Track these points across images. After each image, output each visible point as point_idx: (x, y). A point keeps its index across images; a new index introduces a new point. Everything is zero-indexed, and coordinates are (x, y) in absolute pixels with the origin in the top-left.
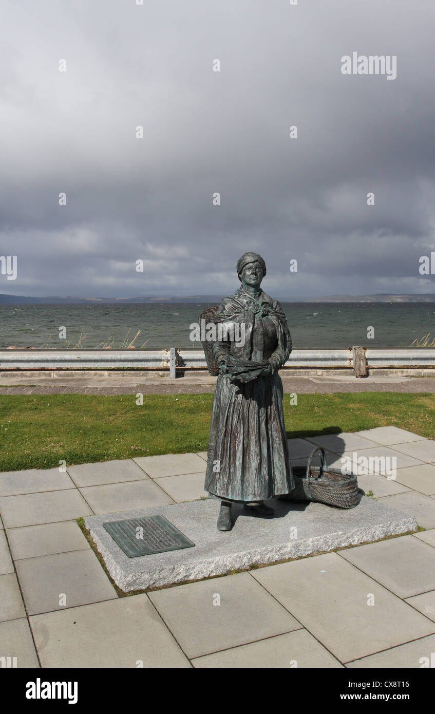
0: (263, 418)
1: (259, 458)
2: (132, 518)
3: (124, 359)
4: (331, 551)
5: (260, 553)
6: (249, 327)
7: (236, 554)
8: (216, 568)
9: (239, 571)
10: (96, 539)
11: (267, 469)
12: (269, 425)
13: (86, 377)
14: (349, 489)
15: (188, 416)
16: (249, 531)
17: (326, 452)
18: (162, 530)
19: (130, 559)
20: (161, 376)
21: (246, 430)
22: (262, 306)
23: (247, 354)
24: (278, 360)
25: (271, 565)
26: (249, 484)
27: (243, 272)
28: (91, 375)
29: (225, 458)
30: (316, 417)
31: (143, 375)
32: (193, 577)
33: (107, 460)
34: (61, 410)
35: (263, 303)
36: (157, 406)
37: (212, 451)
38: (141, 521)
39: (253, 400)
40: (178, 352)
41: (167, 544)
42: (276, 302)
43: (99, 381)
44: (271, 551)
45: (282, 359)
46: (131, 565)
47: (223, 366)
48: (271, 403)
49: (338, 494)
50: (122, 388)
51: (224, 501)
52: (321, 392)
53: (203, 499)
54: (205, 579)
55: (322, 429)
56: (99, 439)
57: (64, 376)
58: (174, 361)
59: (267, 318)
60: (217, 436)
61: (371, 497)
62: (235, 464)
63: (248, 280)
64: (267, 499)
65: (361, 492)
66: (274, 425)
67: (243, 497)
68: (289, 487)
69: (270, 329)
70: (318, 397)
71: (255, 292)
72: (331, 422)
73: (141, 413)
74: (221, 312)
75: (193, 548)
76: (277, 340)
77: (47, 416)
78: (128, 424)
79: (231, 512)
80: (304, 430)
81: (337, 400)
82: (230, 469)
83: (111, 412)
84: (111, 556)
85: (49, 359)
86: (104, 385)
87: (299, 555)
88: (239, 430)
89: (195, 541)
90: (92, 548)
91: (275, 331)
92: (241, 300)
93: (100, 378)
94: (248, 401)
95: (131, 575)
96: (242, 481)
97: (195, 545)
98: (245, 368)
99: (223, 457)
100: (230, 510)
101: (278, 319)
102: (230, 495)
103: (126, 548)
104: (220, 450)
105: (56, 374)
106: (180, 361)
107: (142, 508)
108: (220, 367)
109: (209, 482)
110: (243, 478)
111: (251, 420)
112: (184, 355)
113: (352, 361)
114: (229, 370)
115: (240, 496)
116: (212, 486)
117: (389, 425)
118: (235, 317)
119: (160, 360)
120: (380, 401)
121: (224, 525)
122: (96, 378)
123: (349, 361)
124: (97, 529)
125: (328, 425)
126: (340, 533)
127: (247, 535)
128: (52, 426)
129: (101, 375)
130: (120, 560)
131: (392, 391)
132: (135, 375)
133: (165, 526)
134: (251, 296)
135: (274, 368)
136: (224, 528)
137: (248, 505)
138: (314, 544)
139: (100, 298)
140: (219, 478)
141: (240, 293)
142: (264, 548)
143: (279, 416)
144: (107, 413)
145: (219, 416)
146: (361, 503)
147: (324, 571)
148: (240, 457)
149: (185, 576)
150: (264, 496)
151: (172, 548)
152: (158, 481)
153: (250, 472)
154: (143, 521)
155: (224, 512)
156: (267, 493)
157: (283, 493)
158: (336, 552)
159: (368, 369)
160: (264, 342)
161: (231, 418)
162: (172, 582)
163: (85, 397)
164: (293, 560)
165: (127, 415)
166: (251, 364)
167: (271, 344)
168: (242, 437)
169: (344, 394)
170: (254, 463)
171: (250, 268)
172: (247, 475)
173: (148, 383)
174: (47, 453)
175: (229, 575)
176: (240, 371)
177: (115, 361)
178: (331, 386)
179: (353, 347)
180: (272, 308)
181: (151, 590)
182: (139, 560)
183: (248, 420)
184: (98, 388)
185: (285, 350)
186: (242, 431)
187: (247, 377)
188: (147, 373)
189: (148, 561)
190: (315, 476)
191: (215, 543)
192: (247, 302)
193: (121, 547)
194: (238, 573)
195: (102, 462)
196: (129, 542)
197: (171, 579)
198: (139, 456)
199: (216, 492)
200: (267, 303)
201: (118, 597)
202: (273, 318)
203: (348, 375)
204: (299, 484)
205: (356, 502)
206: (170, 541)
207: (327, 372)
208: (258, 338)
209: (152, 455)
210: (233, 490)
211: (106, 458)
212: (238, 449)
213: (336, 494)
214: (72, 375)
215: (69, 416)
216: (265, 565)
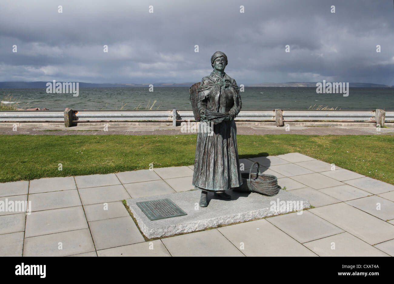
0: (225, 145)
1: (223, 167)
2: (152, 200)
3: (147, 116)
4: (262, 218)
5: (223, 219)
6: (218, 93)
7: (210, 219)
8: (199, 226)
9: (211, 228)
10: (132, 211)
11: (227, 173)
12: (229, 149)
13: (126, 126)
14: (273, 185)
15: (183, 146)
16: (217, 207)
17: (260, 166)
18: (169, 206)
19: (152, 221)
20: (168, 125)
21: (216, 151)
22: (225, 82)
23: (216, 109)
24: (234, 112)
25: (229, 225)
26: (217, 181)
27: (214, 63)
28: (129, 124)
29: (204, 167)
30: (254, 147)
31: (158, 125)
32: (186, 231)
33: (138, 169)
34: (112, 143)
35: (226, 80)
36: (166, 141)
37: (197, 164)
38: (157, 201)
39: (220, 135)
40: (177, 112)
41: (172, 213)
42: (233, 80)
43: (134, 128)
44: (229, 218)
45: (236, 112)
46: (152, 224)
47: (203, 115)
48: (230, 137)
49: (267, 188)
50: (146, 131)
51: (203, 190)
52: (257, 134)
53: (192, 190)
54: (193, 232)
55: (257, 154)
56: (134, 158)
57: (114, 125)
58: (175, 116)
59: (228, 89)
60: (200, 155)
61: (285, 190)
62: (210, 170)
63: (217, 67)
64: (227, 189)
65: (279, 187)
66: (231, 149)
67: (214, 188)
68: (240, 183)
69: (230, 95)
70: (256, 136)
71: (221, 74)
72: (263, 150)
73: (157, 145)
74: (202, 85)
75: (186, 216)
76: (234, 101)
77: (105, 146)
78: (150, 151)
79: (207, 197)
80: (248, 154)
81: (266, 138)
82: (206, 173)
83: (141, 144)
84: (141, 219)
85: (106, 116)
86: (136, 130)
87: (245, 220)
88: (212, 151)
89: (187, 212)
90: (131, 215)
91: (233, 96)
92: (213, 78)
93: (134, 126)
94: (217, 135)
95: (152, 230)
96: (214, 179)
97: (187, 214)
98: (215, 116)
99: (203, 166)
100: (207, 196)
101: (235, 89)
102: (207, 187)
103: (149, 216)
104: (201, 162)
105: (110, 124)
106: (179, 117)
107: (158, 195)
108: (201, 116)
109: (195, 180)
110: (214, 178)
111: (218, 146)
112: (180, 113)
113: (275, 117)
114: (206, 118)
115: (212, 188)
116: (196, 182)
117: (295, 152)
118: (210, 88)
119: (167, 116)
120: (291, 139)
121: (203, 204)
122: (132, 126)
123: (273, 117)
124: (133, 206)
125: (261, 152)
126: (268, 208)
127: (216, 210)
128: (108, 152)
129: (134, 125)
130: (146, 221)
131: (297, 134)
132: (153, 125)
133: (170, 204)
134: (219, 76)
135: (232, 117)
136: (203, 206)
137: (217, 193)
138: (253, 214)
139: (133, 84)
140: (201, 178)
141: (213, 75)
142: (225, 216)
143: (234, 143)
144: (138, 145)
145: (201, 143)
146: (279, 193)
147: (258, 229)
148: (212, 166)
149: (182, 231)
150: (225, 188)
151: (174, 215)
152: (167, 181)
153: (218, 174)
154: (158, 201)
155: (203, 197)
156: (227, 186)
157: (236, 187)
158: (265, 219)
159: (284, 122)
160: (226, 102)
161: (207, 145)
162: (174, 234)
163: (126, 136)
164: (241, 222)
165: (150, 146)
166: (218, 114)
167: (230, 104)
168: (213, 155)
169: (270, 135)
170: (220, 170)
171: (219, 60)
172: (216, 176)
173: (160, 129)
174: (105, 166)
175: (206, 230)
176: (213, 118)
177: (142, 117)
178: (263, 131)
179: (276, 110)
180: (231, 83)
181: (163, 238)
182: (157, 222)
183: (217, 146)
184: (133, 132)
185: (238, 107)
186: (213, 152)
187: (216, 122)
188: (160, 124)
189: (161, 222)
190: (254, 178)
191: (198, 213)
192: (217, 80)
193: (147, 215)
194: (211, 229)
195: (135, 170)
196: (151, 213)
197: (174, 232)
198: (156, 168)
199: (199, 186)
200: (228, 80)
201: (145, 241)
202: (231, 89)
203: (272, 125)
204: (245, 182)
205: (276, 192)
206: (173, 212)
207: (261, 123)
208: (223, 100)
209: (163, 167)
210: (208, 184)
211: (138, 168)
212: (211, 162)
213: (265, 188)
214: (119, 125)
215: (117, 146)
216: (226, 225)
